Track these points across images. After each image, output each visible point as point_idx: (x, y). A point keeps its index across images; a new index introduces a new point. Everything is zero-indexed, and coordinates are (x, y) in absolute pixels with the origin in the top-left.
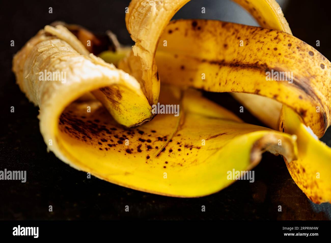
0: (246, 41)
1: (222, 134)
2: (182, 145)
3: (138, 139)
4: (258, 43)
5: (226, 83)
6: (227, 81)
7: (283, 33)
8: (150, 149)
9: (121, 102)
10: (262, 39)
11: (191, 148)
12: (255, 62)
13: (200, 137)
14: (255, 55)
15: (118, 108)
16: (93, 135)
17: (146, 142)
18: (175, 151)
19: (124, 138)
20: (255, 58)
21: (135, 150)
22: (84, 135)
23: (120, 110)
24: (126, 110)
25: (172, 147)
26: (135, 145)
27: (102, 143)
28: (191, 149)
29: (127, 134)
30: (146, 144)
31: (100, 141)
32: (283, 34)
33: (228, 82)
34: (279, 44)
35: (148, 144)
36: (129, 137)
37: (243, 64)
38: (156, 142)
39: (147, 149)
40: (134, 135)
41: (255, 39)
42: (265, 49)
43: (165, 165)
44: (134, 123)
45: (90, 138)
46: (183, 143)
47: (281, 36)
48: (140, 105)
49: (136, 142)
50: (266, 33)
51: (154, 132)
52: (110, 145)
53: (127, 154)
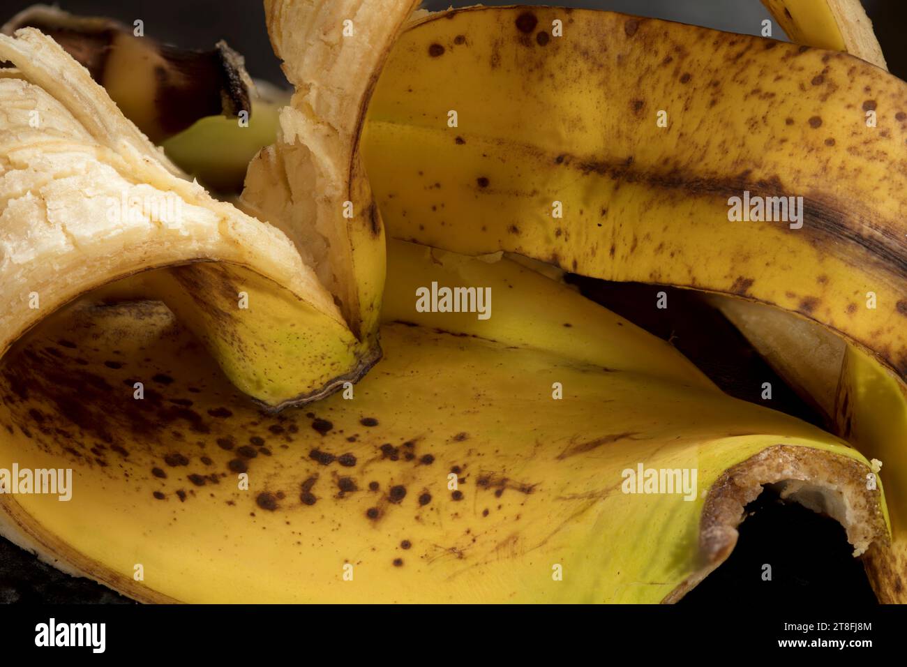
0: (711, 90)
1: (615, 438)
2: (468, 475)
3: (306, 454)
4: (754, 100)
5: (633, 249)
6: (635, 240)
7: (847, 60)
8: (347, 494)
9: (240, 316)
10: (768, 85)
11: (500, 488)
12: (740, 170)
13: (538, 444)
14: (739, 146)
15: (233, 336)
16: (135, 440)
17: (335, 466)
18: (440, 499)
19: (256, 448)
20: (741, 158)
21: (293, 498)
22: (99, 442)
23: (243, 346)
24: (263, 346)
25: (432, 484)
26: (294, 477)
27: (169, 470)
28: (498, 494)
29: (269, 433)
30: (334, 473)
31: (161, 464)
32: (845, 64)
33: (639, 244)
34: (829, 100)
35: (343, 471)
36: (273, 444)
37: (697, 177)
38: (374, 466)
39: (337, 491)
40: (293, 436)
41: (741, 82)
42: (777, 121)
43: (402, 554)
44: (295, 394)
45: (124, 453)
46: (473, 471)
47: (839, 71)
48: (309, 329)
49: (297, 463)
50: (784, 59)
51: (369, 422)
52: (197, 480)
53: (260, 513)
